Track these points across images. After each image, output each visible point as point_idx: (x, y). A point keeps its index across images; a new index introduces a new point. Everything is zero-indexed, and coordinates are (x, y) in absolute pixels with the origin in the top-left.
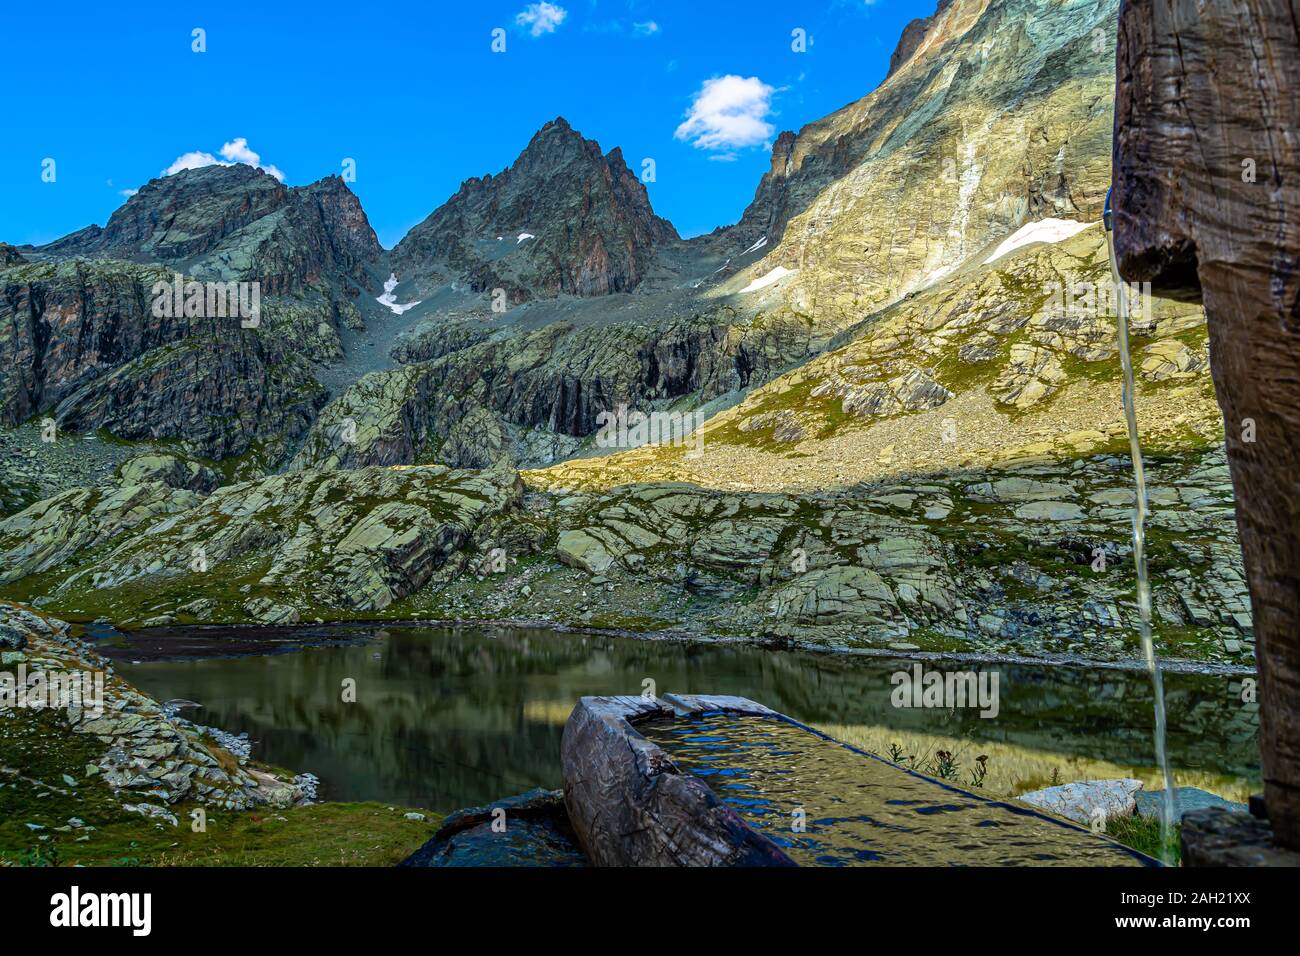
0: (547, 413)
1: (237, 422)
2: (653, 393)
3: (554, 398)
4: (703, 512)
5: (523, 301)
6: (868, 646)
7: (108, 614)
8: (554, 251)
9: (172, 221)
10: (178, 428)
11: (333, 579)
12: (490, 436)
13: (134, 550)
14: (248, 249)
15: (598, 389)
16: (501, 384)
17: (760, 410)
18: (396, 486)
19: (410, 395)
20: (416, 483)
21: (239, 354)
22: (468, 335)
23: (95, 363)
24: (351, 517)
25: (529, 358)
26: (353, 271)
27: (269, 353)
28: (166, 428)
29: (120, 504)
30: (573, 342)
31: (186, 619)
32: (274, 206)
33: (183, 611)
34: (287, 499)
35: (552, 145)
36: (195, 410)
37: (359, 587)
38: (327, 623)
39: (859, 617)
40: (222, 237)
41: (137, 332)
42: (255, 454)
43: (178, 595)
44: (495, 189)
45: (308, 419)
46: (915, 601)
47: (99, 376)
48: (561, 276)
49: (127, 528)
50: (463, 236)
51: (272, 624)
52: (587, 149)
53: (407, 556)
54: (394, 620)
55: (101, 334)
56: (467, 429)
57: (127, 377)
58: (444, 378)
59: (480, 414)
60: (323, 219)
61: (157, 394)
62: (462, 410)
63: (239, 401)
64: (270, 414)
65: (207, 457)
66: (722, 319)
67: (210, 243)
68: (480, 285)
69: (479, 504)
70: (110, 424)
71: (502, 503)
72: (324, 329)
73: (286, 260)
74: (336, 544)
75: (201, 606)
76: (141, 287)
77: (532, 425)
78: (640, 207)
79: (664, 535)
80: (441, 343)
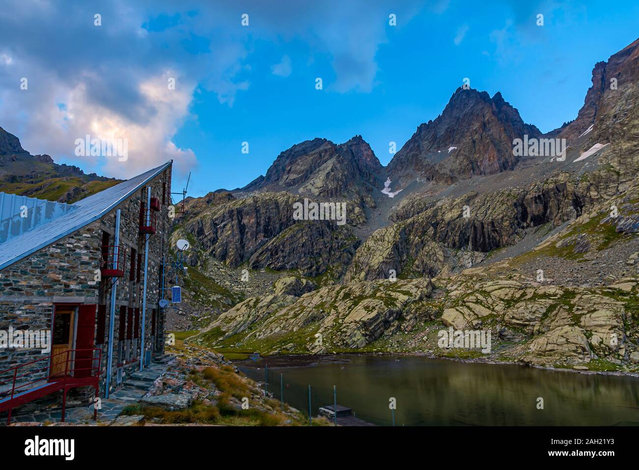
0: (467, 241)
1: (321, 259)
2: (525, 224)
3: (470, 233)
4: (515, 297)
5: (453, 182)
6: (564, 367)
7: (260, 350)
8: (467, 154)
9: (290, 170)
10: (297, 264)
11: (341, 334)
12: (438, 256)
13: (271, 323)
14: (321, 178)
15: (493, 226)
16: (442, 228)
17: (570, 234)
18: (372, 290)
19: (396, 238)
20: (381, 288)
21: (319, 228)
22: (425, 204)
23: (262, 239)
24: (351, 306)
25: (455, 213)
26: (369, 179)
27: (332, 225)
28: (292, 264)
29: (266, 303)
30: (478, 202)
31: (285, 352)
32: (331, 156)
33: (284, 349)
34: (328, 298)
35: (462, 99)
36: (303, 255)
37: (351, 338)
38: (338, 354)
39: (564, 353)
40: (311, 173)
41: (277, 223)
42: (329, 273)
43: (284, 342)
44: (434, 127)
45: (351, 254)
46: (597, 344)
47: (264, 244)
48: (473, 167)
49: (269, 313)
50: (421, 153)
51: (315, 354)
52: (481, 97)
53: (371, 324)
54: (365, 352)
55: (264, 226)
56: (426, 253)
57: (275, 244)
58: (413, 228)
59: (433, 245)
60: (354, 157)
61: (287, 250)
62: (423, 243)
63: (321, 249)
64: (335, 254)
65: (309, 276)
66: (562, 179)
67: (306, 177)
68: (431, 177)
69: (406, 298)
70: (270, 265)
71: (418, 296)
72: (357, 210)
73: (338, 180)
74: (344, 318)
75: (290, 346)
76: (278, 203)
77: (460, 248)
78: (515, 121)
79: (493, 310)
80: (412, 210)
